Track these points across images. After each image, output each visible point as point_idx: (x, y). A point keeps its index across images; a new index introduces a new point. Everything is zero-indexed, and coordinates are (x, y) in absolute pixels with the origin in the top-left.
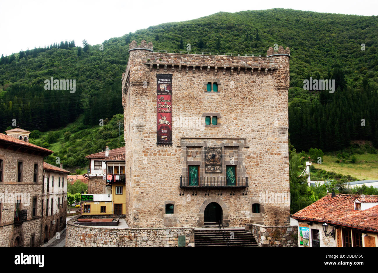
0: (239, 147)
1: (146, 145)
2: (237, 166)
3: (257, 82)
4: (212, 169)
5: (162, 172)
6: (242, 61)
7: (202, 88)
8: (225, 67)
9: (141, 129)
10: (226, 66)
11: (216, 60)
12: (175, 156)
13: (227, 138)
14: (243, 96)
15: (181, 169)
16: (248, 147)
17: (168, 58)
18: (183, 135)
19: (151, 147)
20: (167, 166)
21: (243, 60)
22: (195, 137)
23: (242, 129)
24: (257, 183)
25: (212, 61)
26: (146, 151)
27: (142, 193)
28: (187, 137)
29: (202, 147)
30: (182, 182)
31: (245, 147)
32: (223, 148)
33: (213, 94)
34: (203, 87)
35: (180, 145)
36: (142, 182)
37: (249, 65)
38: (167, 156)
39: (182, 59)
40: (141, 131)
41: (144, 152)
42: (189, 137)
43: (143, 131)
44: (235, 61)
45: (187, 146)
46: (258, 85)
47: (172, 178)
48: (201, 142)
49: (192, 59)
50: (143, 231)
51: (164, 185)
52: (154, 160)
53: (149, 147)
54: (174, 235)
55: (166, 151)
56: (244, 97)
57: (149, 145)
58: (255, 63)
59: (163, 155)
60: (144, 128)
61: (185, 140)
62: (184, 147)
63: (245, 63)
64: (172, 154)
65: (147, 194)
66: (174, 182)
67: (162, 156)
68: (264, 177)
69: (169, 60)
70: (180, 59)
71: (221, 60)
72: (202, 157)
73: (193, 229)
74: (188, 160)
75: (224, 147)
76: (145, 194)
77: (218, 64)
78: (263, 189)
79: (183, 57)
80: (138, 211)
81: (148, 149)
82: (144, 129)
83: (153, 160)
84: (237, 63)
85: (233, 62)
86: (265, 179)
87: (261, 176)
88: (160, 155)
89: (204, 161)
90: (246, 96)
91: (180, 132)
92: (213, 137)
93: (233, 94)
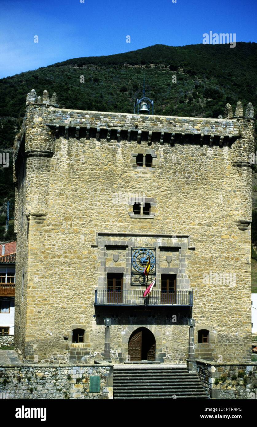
0: (180, 248)
1: (46, 242)
2: (177, 276)
3: (208, 155)
4: (141, 279)
5: (69, 282)
6: (187, 124)
7: (129, 162)
8: (163, 133)
9: (40, 219)
10: (165, 131)
11: (150, 122)
12: (88, 259)
13: (164, 234)
14: (189, 175)
15: (97, 279)
16: (193, 249)
17: (81, 117)
18: (100, 229)
19: (53, 245)
20: (76, 274)
21: (189, 123)
22: (118, 233)
23: (185, 222)
24: (205, 301)
25: (144, 124)
26: (47, 251)
27: (40, 312)
28: (107, 232)
29: (127, 246)
30: (98, 298)
31: (190, 249)
32: (158, 250)
33: (145, 170)
34: (131, 160)
35: (95, 244)
37: (198, 130)
38: (77, 260)
39: (102, 119)
40: (39, 223)
41: (43, 252)
42: (110, 233)
43: (42, 223)
44: (177, 123)
45: (106, 246)
46: (210, 159)
47: (83, 291)
48: (126, 240)
49: (116, 120)
50: (39, 368)
51: (72, 301)
54: (84, 375)
55: (75, 252)
56: (190, 177)
57: (50, 243)
58: (207, 128)
59: (71, 258)
60: (44, 217)
61: (104, 237)
62: (102, 246)
63: (191, 127)
64: (84, 256)
65: (46, 315)
66: (86, 297)
67: (68, 259)
68: (215, 291)
69: (83, 120)
70: (100, 119)
71: (158, 122)
72: (128, 262)
73: (112, 367)
74: (107, 266)
75: (160, 247)
76: (42, 315)
77: (153, 127)
78: (214, 309)
79: (103, 117)
81: (49, 248)
82: (44, 219)
84: (181, 127)
85: (175, 126)
86: (216, 294)
87: (212, 291)
88: (66, 257)
89: (129, 268)
90: (192, 175)
91: (96, 225)
92: (144, 233)
93: (174, 171)
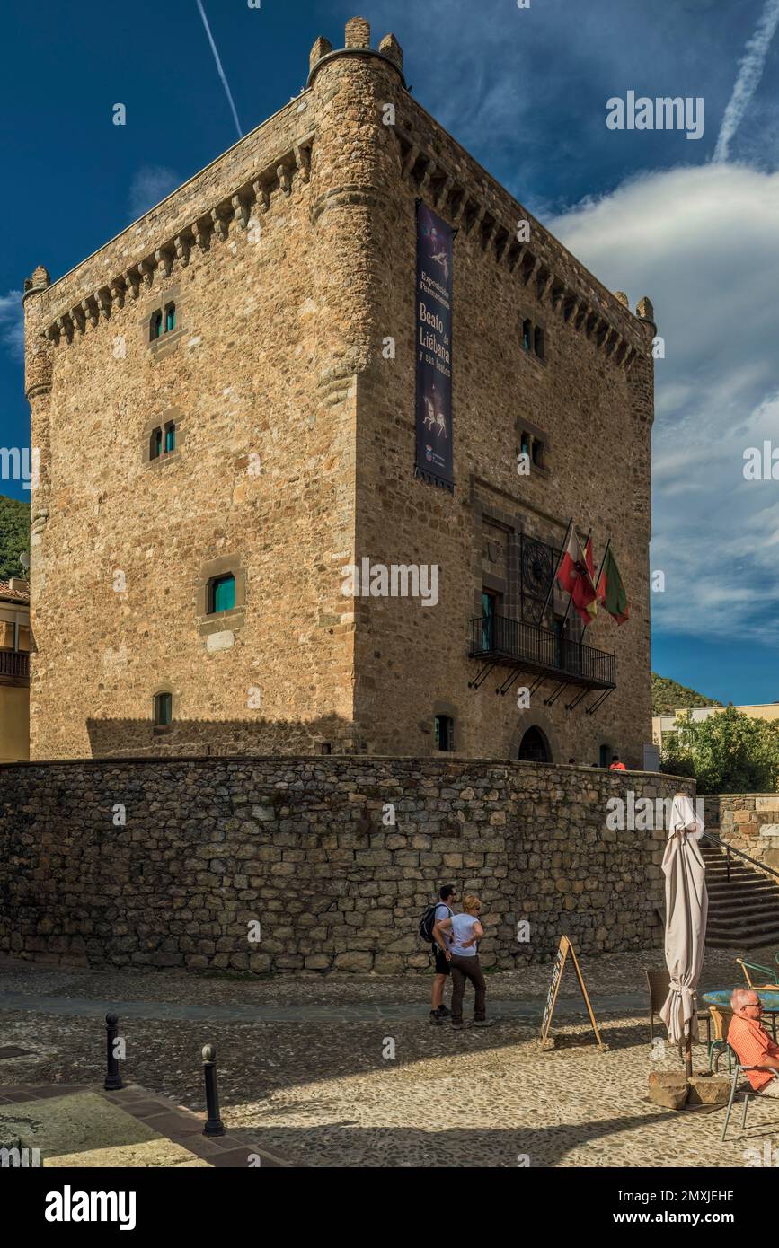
1: (387, 463)
4: (535, 613)
7: (514, 327)
12: (460, 539)
15: (472, 591)
18: (476, 469)
19: (401, 478)
22: (503, 490)
23: (583, 507)
27: (377, 654)
28: (485, 480)
29: (513, 530)
33: (535, 363)
34: (517, 326)
35: (469, 504)
36: (377, 612)
38: (440, 533)
41: (381, 489)
42: (491, 484)
45: (483, 515)
47: (450, 618)
48: (512, 510)
51: (433, 638)
52: (409, 533)
53: (397, 478)
55: (437, 510)
57: (395, 468)
59: (431, 526)
61: (482, 491)
62: (478, 512)
64: (451, 527)
65: (390, 664)
66: (455, 633)
67: (426, 525)
72: (515, 568)
74: (484, 569)
76: (383, 662)
80: (363, 726)
81: (393, 482)
83: (405, 531)
85: (579, 283)
88: (423, 519)
91: (469, 456)
92: (537, 508)
93: (569, 387)
